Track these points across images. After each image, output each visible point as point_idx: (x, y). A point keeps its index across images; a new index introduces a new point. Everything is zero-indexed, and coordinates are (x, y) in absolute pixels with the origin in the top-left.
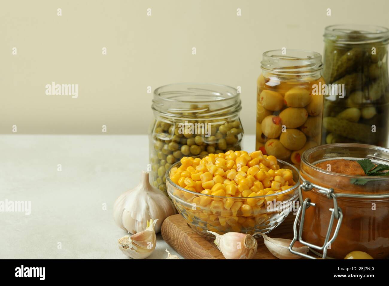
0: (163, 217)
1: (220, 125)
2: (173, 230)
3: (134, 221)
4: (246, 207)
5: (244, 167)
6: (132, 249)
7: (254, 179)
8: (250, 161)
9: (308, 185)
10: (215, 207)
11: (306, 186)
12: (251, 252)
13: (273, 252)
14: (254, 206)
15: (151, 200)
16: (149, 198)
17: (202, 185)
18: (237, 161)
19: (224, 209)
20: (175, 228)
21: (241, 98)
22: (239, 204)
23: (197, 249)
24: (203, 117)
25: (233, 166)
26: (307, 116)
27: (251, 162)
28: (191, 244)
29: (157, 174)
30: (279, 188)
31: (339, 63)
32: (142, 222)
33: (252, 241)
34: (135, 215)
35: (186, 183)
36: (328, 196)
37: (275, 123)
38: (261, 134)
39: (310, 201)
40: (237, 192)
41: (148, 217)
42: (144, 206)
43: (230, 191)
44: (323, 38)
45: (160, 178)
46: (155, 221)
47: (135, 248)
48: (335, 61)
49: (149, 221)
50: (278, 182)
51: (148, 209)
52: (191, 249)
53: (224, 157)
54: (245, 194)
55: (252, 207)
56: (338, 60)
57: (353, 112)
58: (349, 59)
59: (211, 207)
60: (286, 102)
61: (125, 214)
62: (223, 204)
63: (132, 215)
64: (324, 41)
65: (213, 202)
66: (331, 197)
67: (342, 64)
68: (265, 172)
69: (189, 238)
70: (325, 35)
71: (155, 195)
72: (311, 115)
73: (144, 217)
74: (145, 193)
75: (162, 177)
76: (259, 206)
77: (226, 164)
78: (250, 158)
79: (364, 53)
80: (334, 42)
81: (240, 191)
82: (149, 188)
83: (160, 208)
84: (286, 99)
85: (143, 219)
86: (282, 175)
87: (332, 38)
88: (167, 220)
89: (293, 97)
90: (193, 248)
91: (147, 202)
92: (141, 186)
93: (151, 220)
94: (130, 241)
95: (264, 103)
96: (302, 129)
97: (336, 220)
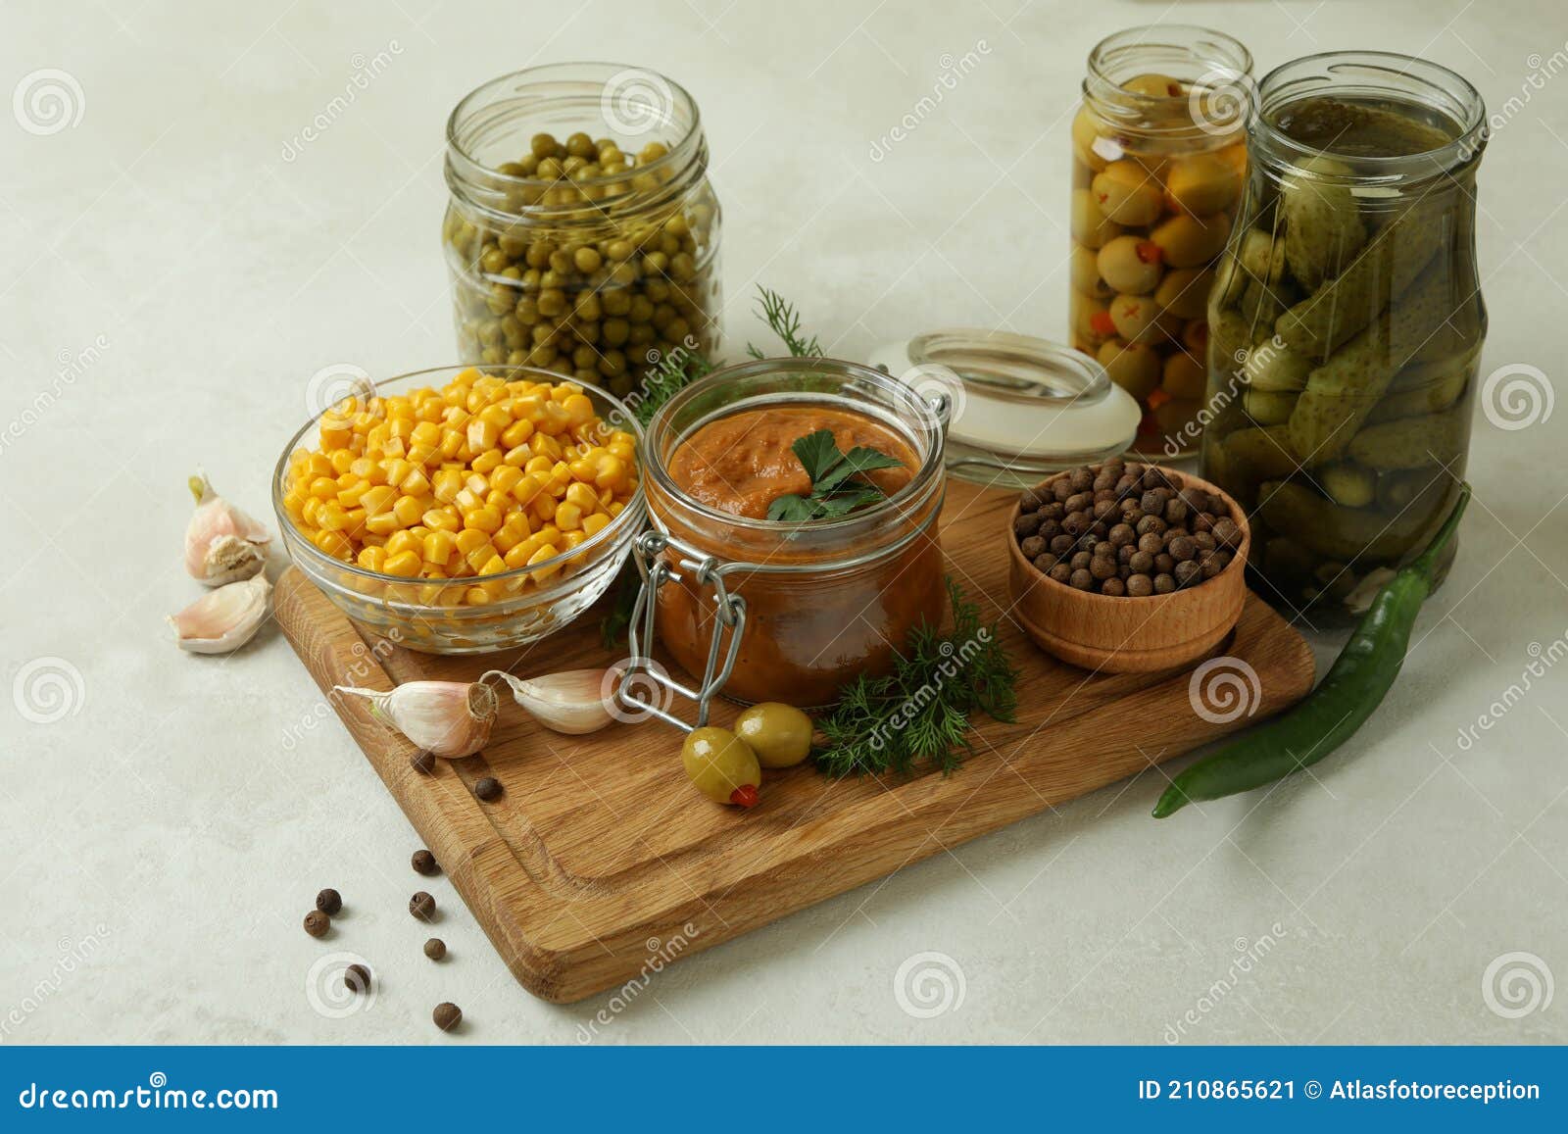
2: (298, 617)
5: (490, 452)
8: (507, 428)
9: (655, 540)
11: (650, 544)
17: (365, 524)
20: (304, 612)
25: (459, 449)
27: (509, 435)
30: (575, 525)
37: (1145, 260)
39: (667, 566)
43: (433, 556)
50: (575, 504)
66: (708, 579)
77: (439, 442)
78: (508, 420)
81: (463, 552)
97: (727, 631)
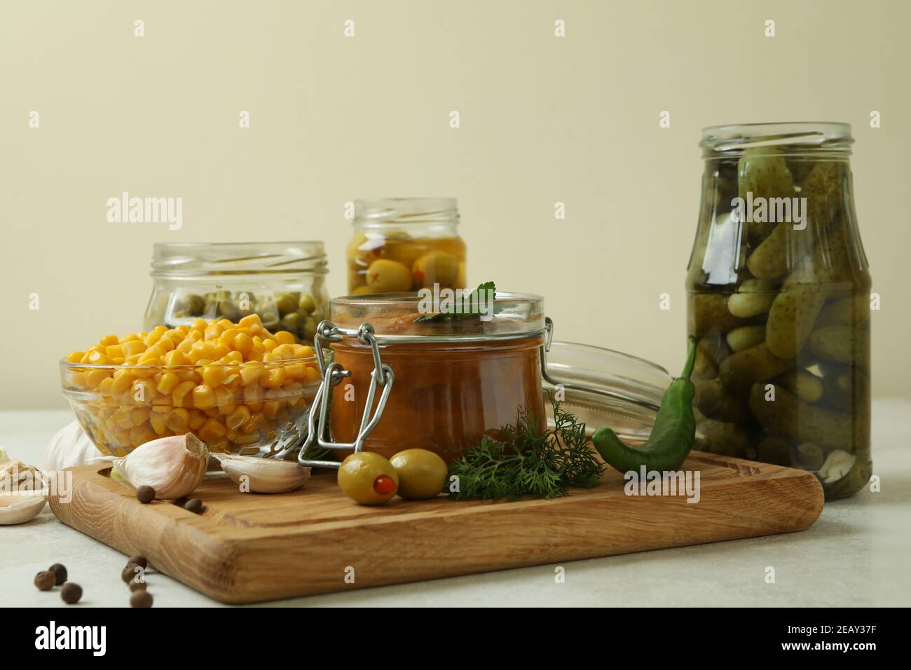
4: (202, 389)
9: (329, 328)
11: (327, 331)
14: (217, 386)
19: (159, 393)
22: (190, 385)
33: (198, 445)
36: (362, 338)
39: (338, 367)
40: (186, 362)
55: (214, 389)
60: (422, 276)
62: (156, 383)
66: (368, 340)
69: (88, 484)
76: (229, 385)
81: (192, 359)
84: (422, 270)
97: (379, 388)
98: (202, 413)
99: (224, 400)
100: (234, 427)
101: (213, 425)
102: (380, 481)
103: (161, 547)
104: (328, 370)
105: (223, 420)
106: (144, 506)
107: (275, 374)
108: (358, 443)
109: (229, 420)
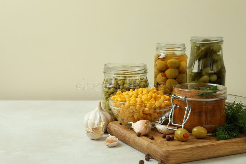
0: (108, 122)
1: (137, 79)
3: (94, 124)
4: (146, 109)
5: (147, 94)
6: (92, 133)
7: (151, 98)
9: (175, 96)
10: (132, 109)
11: (174, 97)
12: (148, 128)
13: (159, 130)
14: (150, 108)
15: (102, 114)
16: (101, 113)
17: (126, 100)
18: (143, 92)
19: (136, 110)
20: (114, 125)
21: (147, 67)
22: (143, 107)
23: (123, 132)
24: (128, 74)
26: (178, 73)
28: (121, 130)
29: (106, 105)
31: (198, 53)
32: (97, 124)
33: (149, 123)
34: (94, 121)
35: (118, 100)
36: (184, 99)
37: (163, 76)
38: (156, 83)
39: (176, 105)
40: (142, 102)
41: (100, 121)
42: (98, 117)
44: (190, 42)
45: (107, 107)
46: (104, 123)
47: (94, 132)
48: (196, 53)
49: (101, 123)
50: (163, 99)
51: (100, 118)
52: (121, 133)
53: (138, 91)
54: (146, 102)
55: (149, 109)
56: (197, 52)
57: (205, 77)
58: (202, 51)
59: (130, 109)
60: (168, 65)
61: (89, 121)
62: (136, 107)
63: (92, 121)
64: (191, 43)
65: (131, 107)
66: (185, 100)
67: (199, 54)
68: (157, 95)
69: (120, 128)
70: (191, 41)
71: (104, 113)
72: (180, 72)
73: (99, 122)
74: (99, 111)
75: (108, 106)
76: (153, 108)
78: (150, 91)
79: (210, 48)
80: (195, 43)
81: (144, 101)
82: (101, 109)
83: (107, 118)
84: (168, 64)
85: (98, 123)
86: (165, 97)
87: (194, 41)
88: (110, 123)
89: (171, 63)
90: (122, 131)
91: (100, 115)
92: (97, 108)
93: (102, 122)
94: (91, 129)
95: (158, 67)
96: (176, 79)
97: (188, 112)
98: (146, 114)
99: (152, 111)
100: (154, 117)
101: (149, 117)
102: (185, 135)
103: (147, 149)
104: (174, 106)
105: (151, 115)
106: (139, 137)
107: (163, 105)
108: (183, 125)
109: (152, 116)
